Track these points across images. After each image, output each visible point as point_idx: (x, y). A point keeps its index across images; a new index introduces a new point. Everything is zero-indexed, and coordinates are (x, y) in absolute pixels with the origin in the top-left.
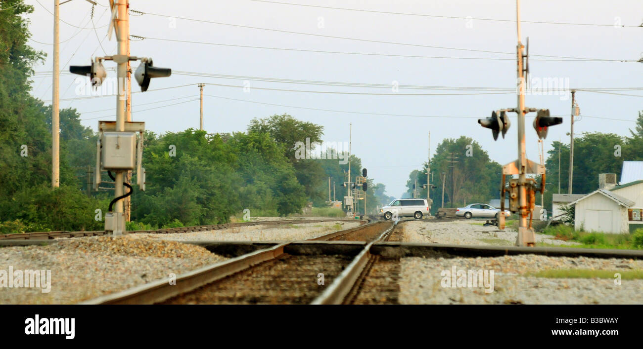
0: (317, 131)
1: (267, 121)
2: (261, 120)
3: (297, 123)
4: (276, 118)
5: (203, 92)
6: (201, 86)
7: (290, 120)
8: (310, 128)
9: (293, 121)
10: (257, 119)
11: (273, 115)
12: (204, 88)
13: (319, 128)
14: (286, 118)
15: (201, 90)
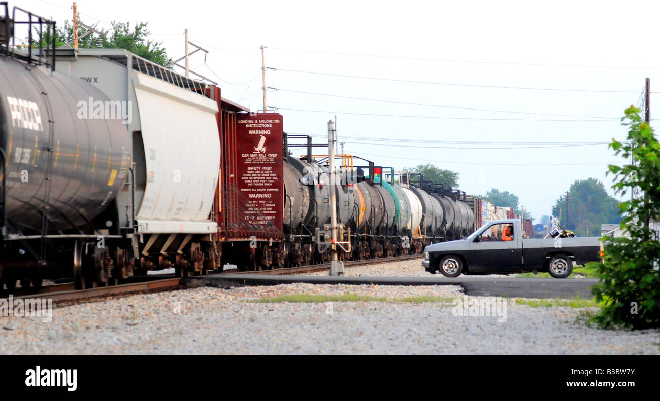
0: (454, 177)
1: (414, 170)
2: (410, 169)
3: (438, 170)
4: (421, 167)
5: (344, 149)
6: (342, 144)
7: (432, 168)
8: (448, 175)
9: (435, 169)
10: (406, 169)
11: (419, 165)
12: (344, 146)
13: (455, 174)
14: (429, 167)
15: (342, 147)
